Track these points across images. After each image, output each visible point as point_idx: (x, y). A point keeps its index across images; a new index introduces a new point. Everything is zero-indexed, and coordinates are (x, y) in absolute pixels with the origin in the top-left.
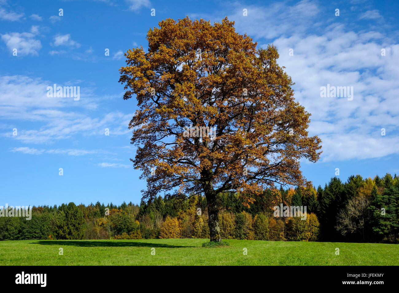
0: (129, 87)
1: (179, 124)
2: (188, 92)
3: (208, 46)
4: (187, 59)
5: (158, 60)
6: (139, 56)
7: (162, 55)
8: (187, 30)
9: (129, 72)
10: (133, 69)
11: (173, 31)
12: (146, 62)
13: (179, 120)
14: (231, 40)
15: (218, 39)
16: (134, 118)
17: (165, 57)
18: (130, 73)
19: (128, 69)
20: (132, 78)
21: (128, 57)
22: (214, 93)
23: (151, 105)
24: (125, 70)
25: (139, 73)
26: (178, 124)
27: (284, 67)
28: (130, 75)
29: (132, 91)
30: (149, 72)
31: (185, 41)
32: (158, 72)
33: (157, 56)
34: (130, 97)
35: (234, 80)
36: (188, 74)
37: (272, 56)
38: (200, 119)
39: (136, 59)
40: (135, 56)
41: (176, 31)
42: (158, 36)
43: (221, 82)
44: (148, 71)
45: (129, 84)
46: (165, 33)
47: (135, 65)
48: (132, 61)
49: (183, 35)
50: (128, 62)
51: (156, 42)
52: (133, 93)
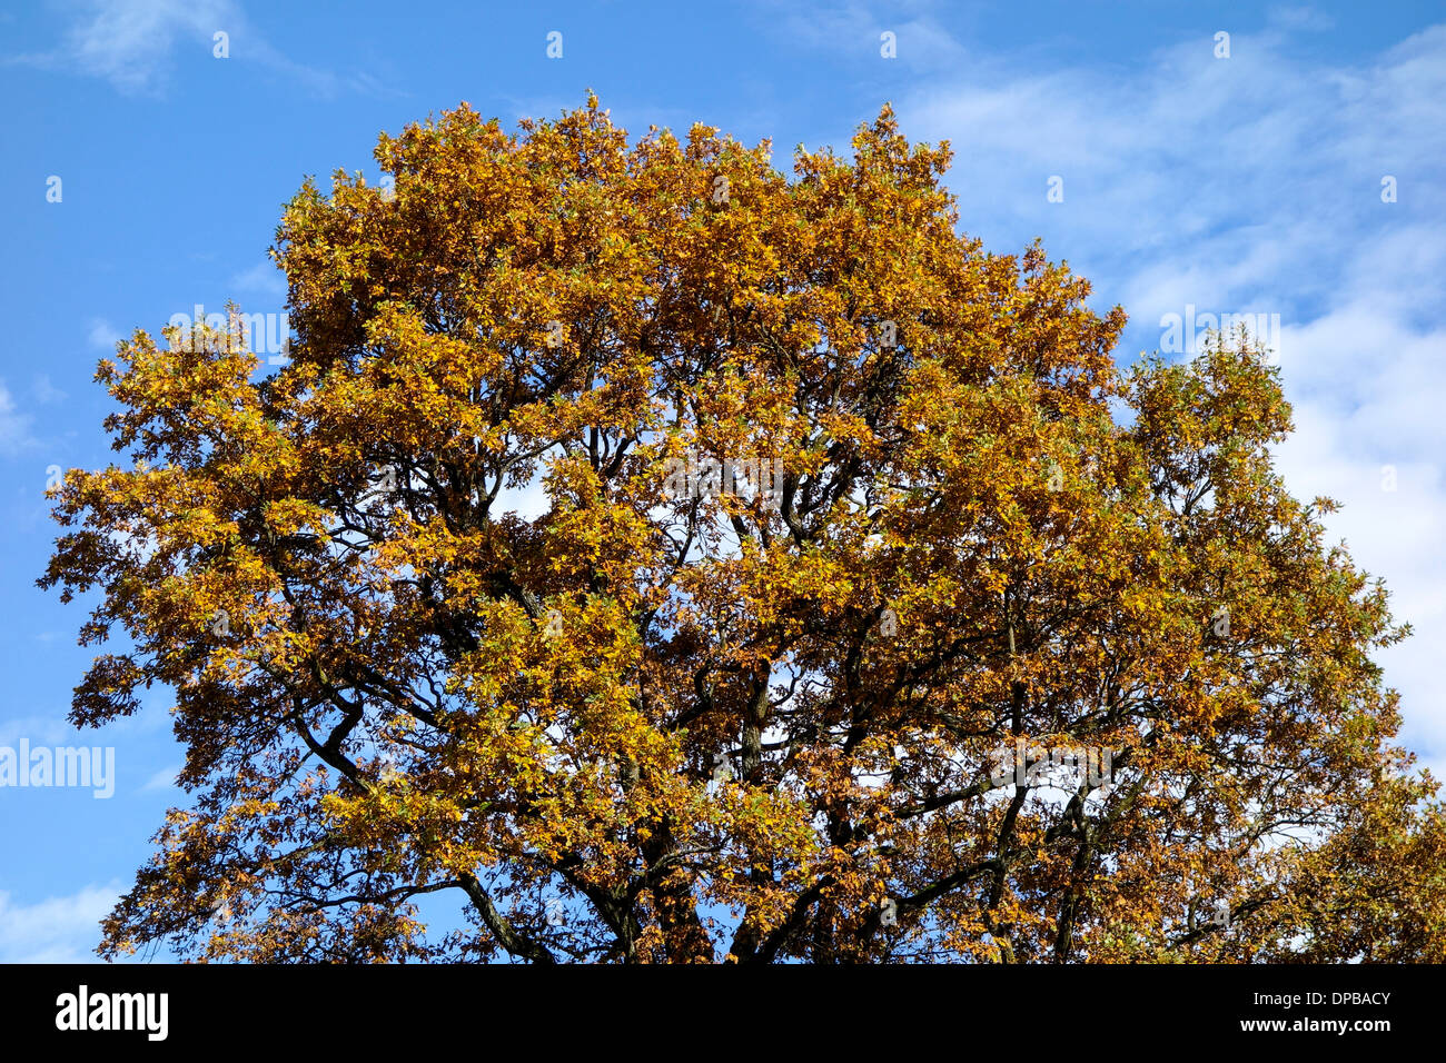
0: (117, 627)
1: (499, 938)
2: (582, 674)
3: (745, 325)
4: (587, 416)
5: (354, 427)
6: (215, 385)
7: (385, 381)
8: (594, 200)
9: (124, 516)
10: (158, 489)
11: (481, 208)
12: (260, 433)
13: (503, 907)
14: (923, 289)
15: (829, 280)
16: (146, 877)
17: (410, 396)
18: (134, 523)
19: (116, 485)
20: (145, 560)
21: (122, 395)
22: (785, 707)
23: (286, 776)
24: (95, 498)
25: (207, 515)
26: (495, 930)
27: (1328, 505)
28: (136, 533)
29: (141, 661)
30: (285, 509)
31: (577, 280)
32: (349, 527)
33: (350, 392)
34: (128, 710)
35: (941, 590)
36: (589, 535)
37: (1235, 422)
38: (671, 891)
39: (187, 406)
40: (183, 383)
41: (503, 206)
42: (366, 237)
43: (841, 602)
44: (276, 506)
45: (123, 602)
46: (418, 215)
47: (171, 458)
48: (158, 425)
49: (559, 237)
50: (124, 431)
51: (346, 287)
52: (148, 670)
